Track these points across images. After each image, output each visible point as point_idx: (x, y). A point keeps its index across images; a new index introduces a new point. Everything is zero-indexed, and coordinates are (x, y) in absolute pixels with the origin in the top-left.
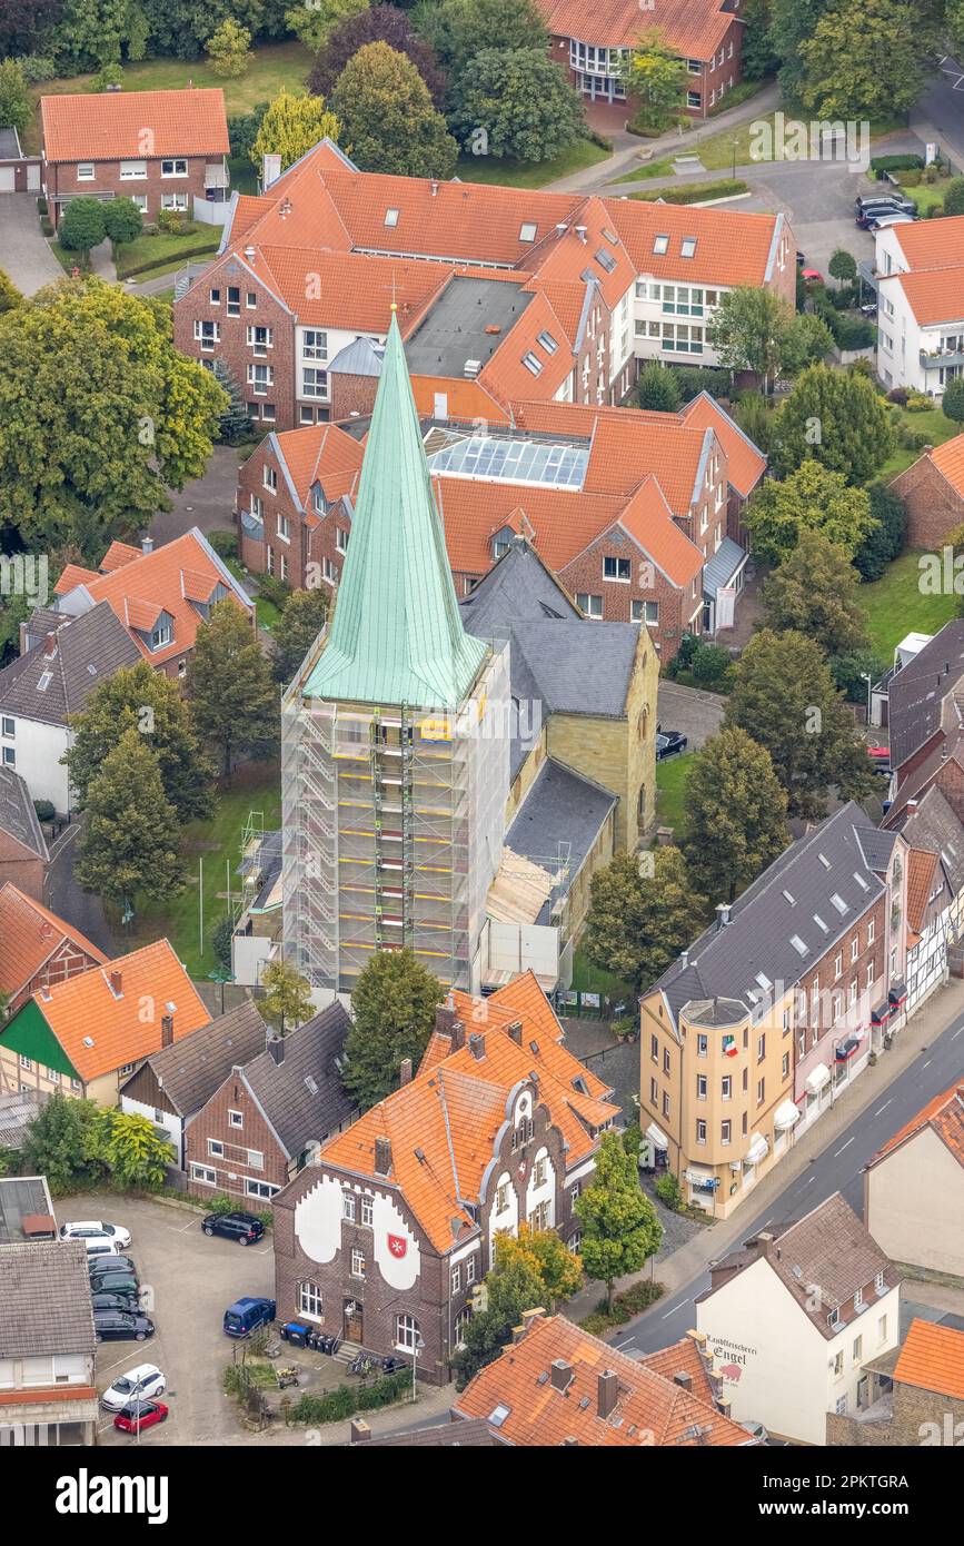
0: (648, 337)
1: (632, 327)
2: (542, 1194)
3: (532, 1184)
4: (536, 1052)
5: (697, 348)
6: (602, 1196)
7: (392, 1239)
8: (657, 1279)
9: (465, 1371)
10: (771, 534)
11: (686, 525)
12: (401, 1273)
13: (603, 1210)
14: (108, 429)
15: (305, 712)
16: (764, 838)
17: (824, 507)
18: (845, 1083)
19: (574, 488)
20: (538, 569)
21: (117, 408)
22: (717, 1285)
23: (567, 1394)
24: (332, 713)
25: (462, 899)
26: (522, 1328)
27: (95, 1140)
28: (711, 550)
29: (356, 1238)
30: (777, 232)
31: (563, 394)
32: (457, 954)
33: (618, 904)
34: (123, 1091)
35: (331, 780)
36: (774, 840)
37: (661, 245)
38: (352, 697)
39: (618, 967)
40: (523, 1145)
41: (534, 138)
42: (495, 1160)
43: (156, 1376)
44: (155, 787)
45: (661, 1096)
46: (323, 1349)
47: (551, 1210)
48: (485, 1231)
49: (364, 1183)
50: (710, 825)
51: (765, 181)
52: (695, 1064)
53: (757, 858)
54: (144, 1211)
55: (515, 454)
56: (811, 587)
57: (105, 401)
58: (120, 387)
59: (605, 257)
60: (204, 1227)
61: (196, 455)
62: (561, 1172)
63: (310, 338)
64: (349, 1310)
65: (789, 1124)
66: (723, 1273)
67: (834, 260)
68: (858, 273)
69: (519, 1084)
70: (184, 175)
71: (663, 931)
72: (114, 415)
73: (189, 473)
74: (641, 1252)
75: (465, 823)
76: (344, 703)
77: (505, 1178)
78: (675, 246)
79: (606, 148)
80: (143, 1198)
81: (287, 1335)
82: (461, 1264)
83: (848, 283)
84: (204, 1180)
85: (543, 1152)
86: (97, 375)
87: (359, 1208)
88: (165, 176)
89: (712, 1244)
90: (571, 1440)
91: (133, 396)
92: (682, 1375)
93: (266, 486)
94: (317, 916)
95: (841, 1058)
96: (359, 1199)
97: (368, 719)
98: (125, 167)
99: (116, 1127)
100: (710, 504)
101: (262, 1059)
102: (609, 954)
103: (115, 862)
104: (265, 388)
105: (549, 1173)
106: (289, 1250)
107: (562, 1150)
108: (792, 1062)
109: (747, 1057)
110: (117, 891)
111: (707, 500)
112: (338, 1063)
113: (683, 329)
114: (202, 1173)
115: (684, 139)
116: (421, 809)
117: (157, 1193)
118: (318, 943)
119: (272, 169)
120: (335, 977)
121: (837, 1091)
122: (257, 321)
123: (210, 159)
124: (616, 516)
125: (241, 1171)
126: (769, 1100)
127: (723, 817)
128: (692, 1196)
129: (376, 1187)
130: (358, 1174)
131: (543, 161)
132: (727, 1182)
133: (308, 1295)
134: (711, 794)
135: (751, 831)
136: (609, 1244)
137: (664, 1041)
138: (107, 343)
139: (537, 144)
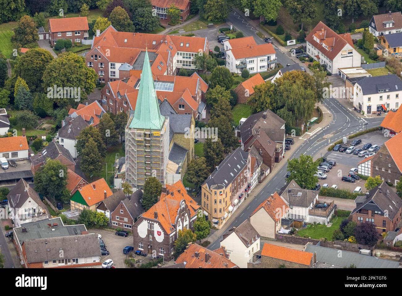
0: (179, 63)
1: (176, 61)
2: (186, 223)
3: (185, 221)
4: (183, 195)
5: (190, 66)
6: (199, 223)
7: (158, 232)
8: (209, 240)
9: (176, 256)
10: (211, 100)
11: (195, 98)
12: (160, 239)
13: (199, 226)
14: (76, 82)
15: (130, 131)
16: (220, 156)
17: (221, 94)
18: (240, 203)
19: (172, 91)
20: (169, 105)
21: (77, 78)
22: (224, 238)
23: (198, 258)
24: (136, 131)
25: (162, 168)
26: (188, 246)
27: (93, 217)
28: (199, 103)
29: (150, 232)
30: (206, 41)
31: (165, 74)
32: (161, 180)
33: (193, 169)
34: (97, 208)
35: (135, 145)
36: (222, 157)
37: (182, 45)
38: (139, 128)
39: (194, 181)
40: (183, 213)
41: (151, 26)
42: (178, 216)
43: (111, 261)
44: (96, 149)
45: (206, 205)
46: (144, 256)
47: (188, 226)
48: (176, 230)
49: (152, 221)
50: (209, 154)
51: (198, 34)
52: (214, 197)
53: (219, 160)
54: (104, 232)
55: (158, 85)
56: (222, 109)
57: (75, 76)
58: (78, 73)
59: (171, 47)
60: (116, 234)
61: (93, 88)
62: (190, 219)
63: (112, 65)
64: (149, 247)
65: (231, 211)
66: (225, 236)
67: (215, 48)
68: (220, 51)
69: (182, 200)
70: (80, 35)
71: (203, 174)
72: (77, 79)
73: (91, 91)
74: (207, 234)
75: (163, 153)
76: (138, 129)
77: (180, 219)
78: (185, 45)
79: (164, 28)
80: (102, 229)
81: (136, 253)
82: (172, 237)
83: (218, 53)
84: (115, 225)
85: (186, 214)
86: (73, 71)
87: (151, 226)
88: (76, 35)
89: (218, 234)
90: (200, 267)
91: (81, 75)
92: (221, 253)
93: (107, 93)
94: (133, 173)
95: (240, 198)
96: (151, 224)
97: (143, 132)
98: (67, 33)
99: (97, 215)
100: (199, 94)
101: (126, 200)
102: (191, 179)
103: (89, 165)
104: (102, 75)
105: (188, 219)
106: (136, 235)
107: (190, 214)
108: (231, 198)
109: (224, 196)
110: (89, 171)
111: (198, 93)
112: (141, 201)
113: (187, 62)
114: (114, 223)
115: (180, 26)
116: (154, 150)
117: (105, 228)
118: (133, 179)
119: (98, 33)
120: (136, 185)
121: (239, 204)
122: (101, 62)
123: (85, 31)
124: (181, 96)
125: (123, 222)
126: (228, 206)
127: (212, 152)
128: (213, 225)
129: (155, 221)
130: (151, 219)
131: (153, 30)
132: (220, 222)
133: (140, 245)
134: (209, 148)
135: (217, 155)
136: (200, 232)
137: (207, 193)
138: (75, 65)
139: (151, 27)
